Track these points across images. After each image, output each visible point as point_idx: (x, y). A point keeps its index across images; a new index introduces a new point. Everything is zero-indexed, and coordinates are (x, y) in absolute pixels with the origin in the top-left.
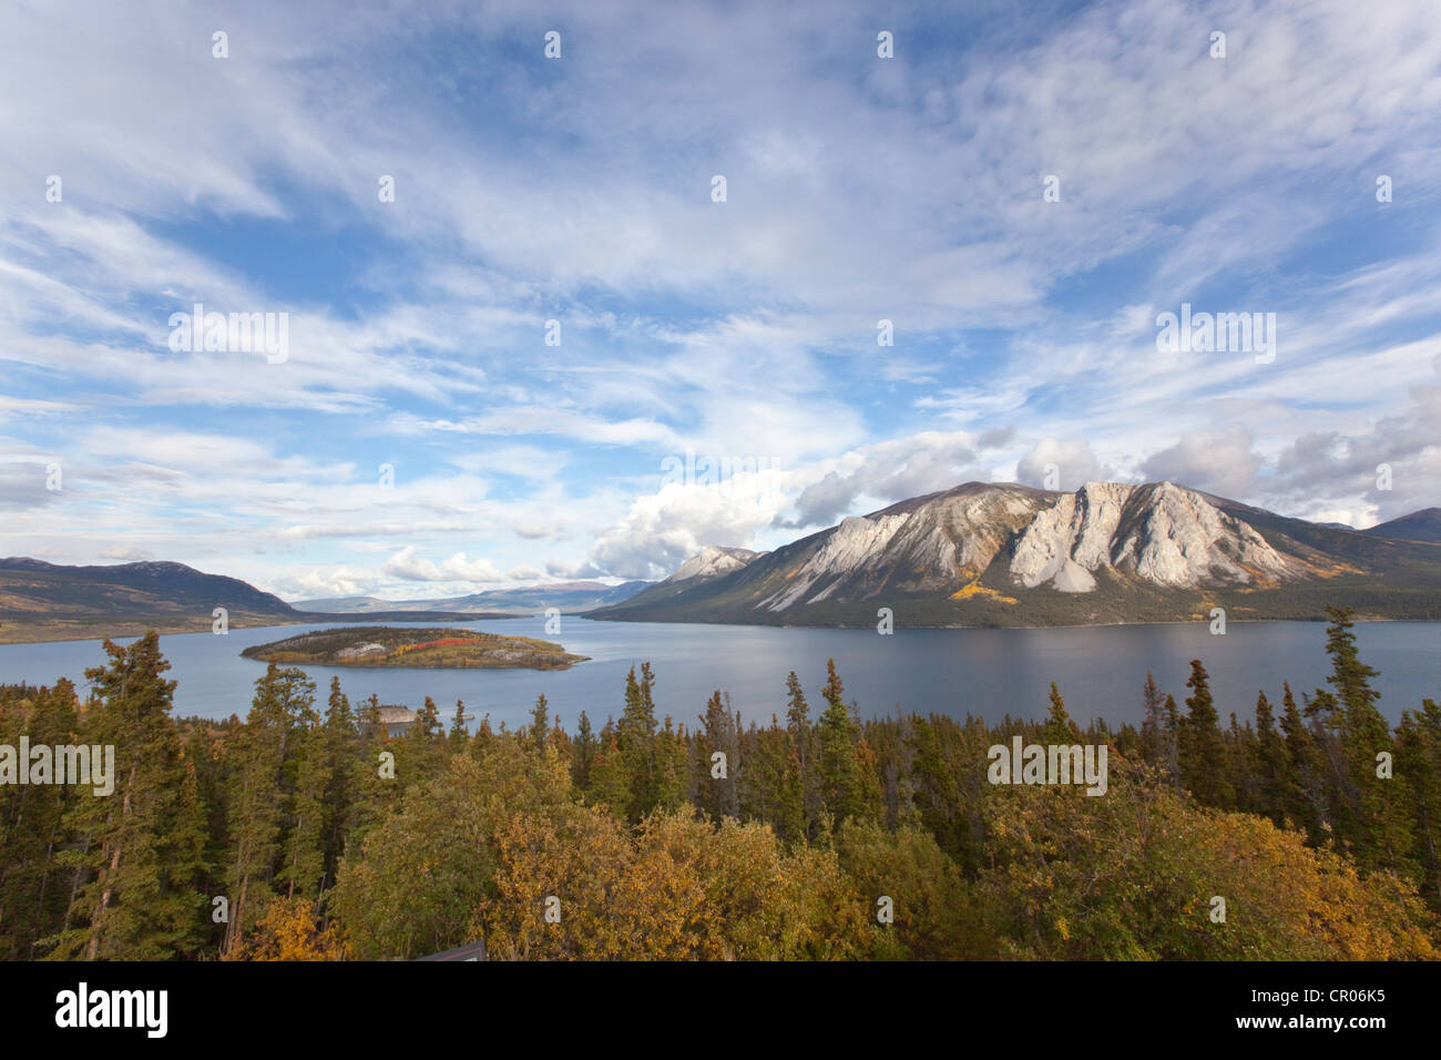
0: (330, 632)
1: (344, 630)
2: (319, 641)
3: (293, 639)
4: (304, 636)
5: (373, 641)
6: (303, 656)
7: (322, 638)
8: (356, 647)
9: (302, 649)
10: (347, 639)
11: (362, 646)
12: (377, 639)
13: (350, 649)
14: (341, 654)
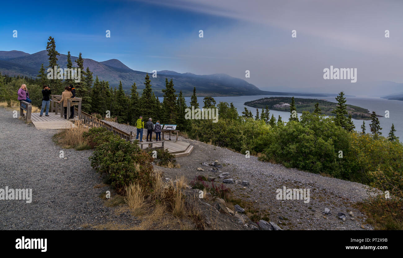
0: (271, 98)
1: (276, 98)
2: (268, 101)
3: (259, 100)
4: (263, 99)
5: (286, 102)
6: (262, 106)
7: (268, 100)
8: (280, 104)
9: (262, 104)
10: (276, 101)
11: (282, 104)
12: (287, 102)
13: (278, 105)
14: (275, 106)
